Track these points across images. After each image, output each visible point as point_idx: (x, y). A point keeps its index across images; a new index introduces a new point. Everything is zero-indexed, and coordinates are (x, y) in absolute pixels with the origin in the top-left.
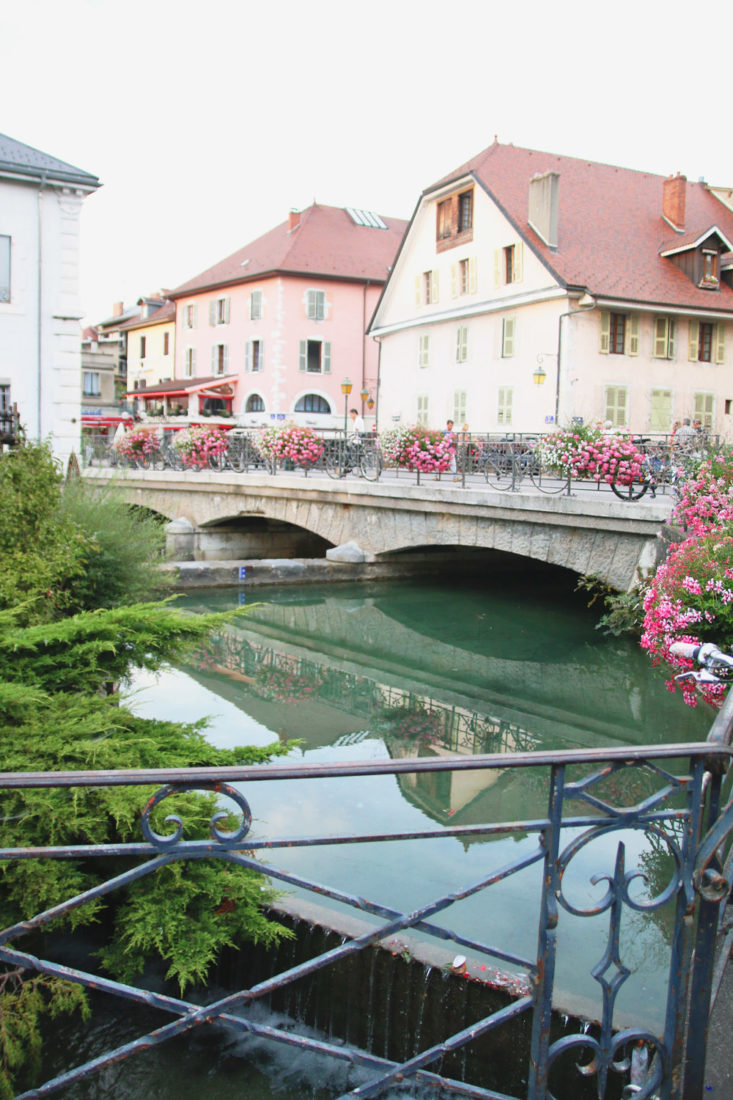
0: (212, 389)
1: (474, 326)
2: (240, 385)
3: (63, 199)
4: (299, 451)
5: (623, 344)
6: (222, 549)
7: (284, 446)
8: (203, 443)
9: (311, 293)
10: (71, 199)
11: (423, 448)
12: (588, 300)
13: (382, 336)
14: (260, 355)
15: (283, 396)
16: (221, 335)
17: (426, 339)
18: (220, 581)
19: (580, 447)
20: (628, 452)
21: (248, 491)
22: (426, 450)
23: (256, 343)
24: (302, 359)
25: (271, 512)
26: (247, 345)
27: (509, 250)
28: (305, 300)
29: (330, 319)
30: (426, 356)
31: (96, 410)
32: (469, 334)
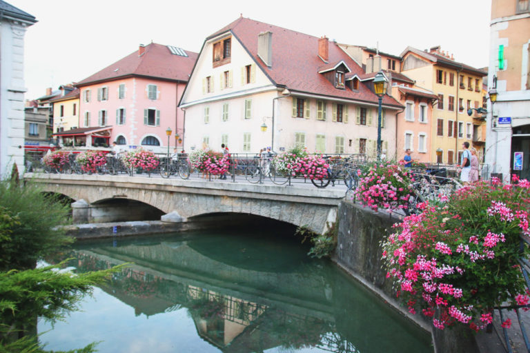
0: (99, 133)
1: (232, 103)
2: (113, 131)
3: (14, 27)
4: (146, 164)
5: (303, 113)
6: (104, 216)
7: (137, 161)
8: (93, 159)
9: (150, 86)
10: (18, 27)
11: (213, 161)
12: (286, 91)
13: (186, 108)
14: (124, 116)
15: (136, 137)
16: (104, 106)
17: (208, 109)
18: (103, 234)
19: (296, 160)
20: (321, 163)
21: (118, 185)
22: (215, 163)
23: (122, 110)
24: (145, 119)
25: (131, 196)
26: (117, 111)
27: (248, 67)
28: (147, 90)
29: (159, 99)
30: (208, 117)
32: (229, 107)
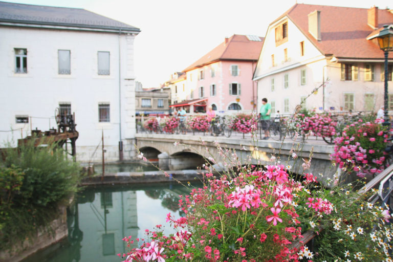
0: (198, 103)
1: (290, 74)
2: (209, 101)
3: (128, 37)
4: (199, 126)
5: (351, 76)
6: (180, 165)
7: (194, 124)
8: (169, 123)
9: (233, 67)
10: (130, 37)
11: (242, 123)
12: (334, 59)
13: (258, 80)
14: (215, 90)
15: (223, 104)
16: (202, 83)
17: (273, 80)
18: (162, 180)
19: (304, 120)
21: (185, 142)
22: (244, 124)
23: (213, 86)
25: (193, 150)
26: (210, 86)
27: (302, 43)
28: (231, 69)
29: (240, 75)
30: (273, 86)
31: (162, 112)
32: (289, 77)
